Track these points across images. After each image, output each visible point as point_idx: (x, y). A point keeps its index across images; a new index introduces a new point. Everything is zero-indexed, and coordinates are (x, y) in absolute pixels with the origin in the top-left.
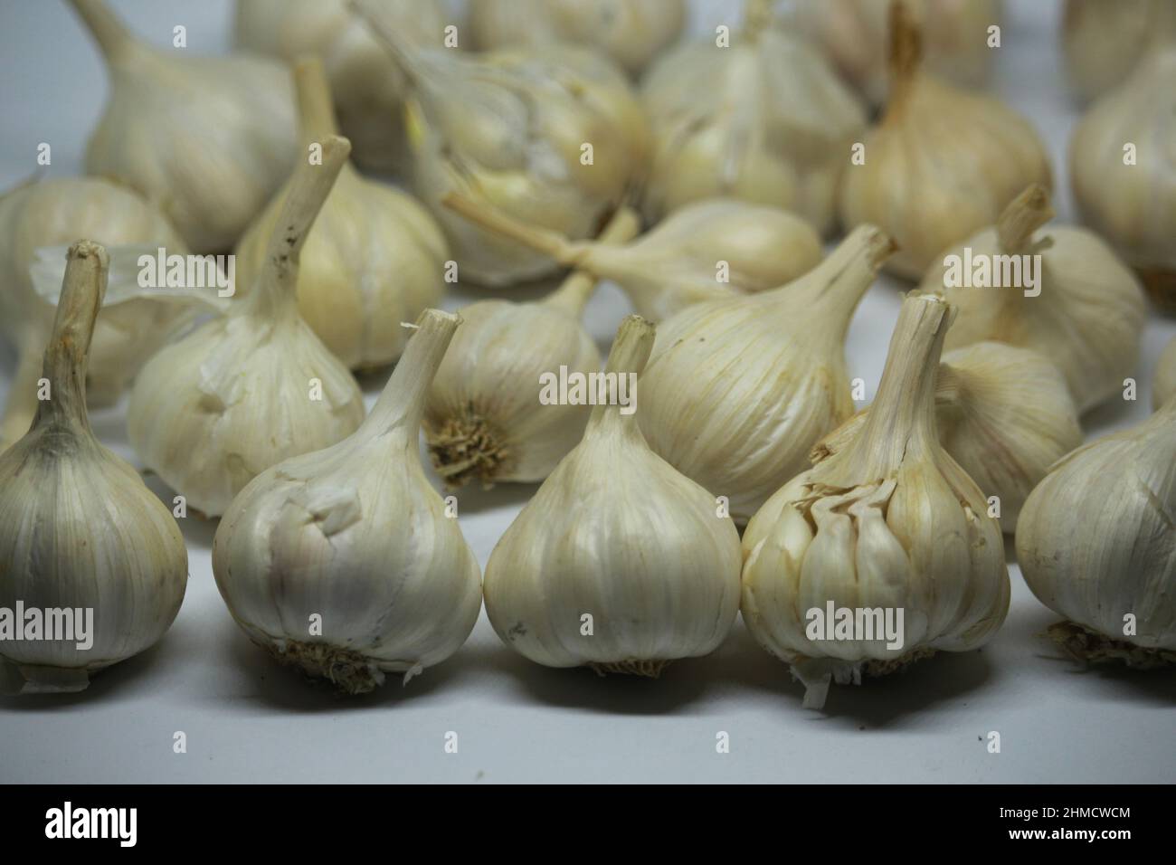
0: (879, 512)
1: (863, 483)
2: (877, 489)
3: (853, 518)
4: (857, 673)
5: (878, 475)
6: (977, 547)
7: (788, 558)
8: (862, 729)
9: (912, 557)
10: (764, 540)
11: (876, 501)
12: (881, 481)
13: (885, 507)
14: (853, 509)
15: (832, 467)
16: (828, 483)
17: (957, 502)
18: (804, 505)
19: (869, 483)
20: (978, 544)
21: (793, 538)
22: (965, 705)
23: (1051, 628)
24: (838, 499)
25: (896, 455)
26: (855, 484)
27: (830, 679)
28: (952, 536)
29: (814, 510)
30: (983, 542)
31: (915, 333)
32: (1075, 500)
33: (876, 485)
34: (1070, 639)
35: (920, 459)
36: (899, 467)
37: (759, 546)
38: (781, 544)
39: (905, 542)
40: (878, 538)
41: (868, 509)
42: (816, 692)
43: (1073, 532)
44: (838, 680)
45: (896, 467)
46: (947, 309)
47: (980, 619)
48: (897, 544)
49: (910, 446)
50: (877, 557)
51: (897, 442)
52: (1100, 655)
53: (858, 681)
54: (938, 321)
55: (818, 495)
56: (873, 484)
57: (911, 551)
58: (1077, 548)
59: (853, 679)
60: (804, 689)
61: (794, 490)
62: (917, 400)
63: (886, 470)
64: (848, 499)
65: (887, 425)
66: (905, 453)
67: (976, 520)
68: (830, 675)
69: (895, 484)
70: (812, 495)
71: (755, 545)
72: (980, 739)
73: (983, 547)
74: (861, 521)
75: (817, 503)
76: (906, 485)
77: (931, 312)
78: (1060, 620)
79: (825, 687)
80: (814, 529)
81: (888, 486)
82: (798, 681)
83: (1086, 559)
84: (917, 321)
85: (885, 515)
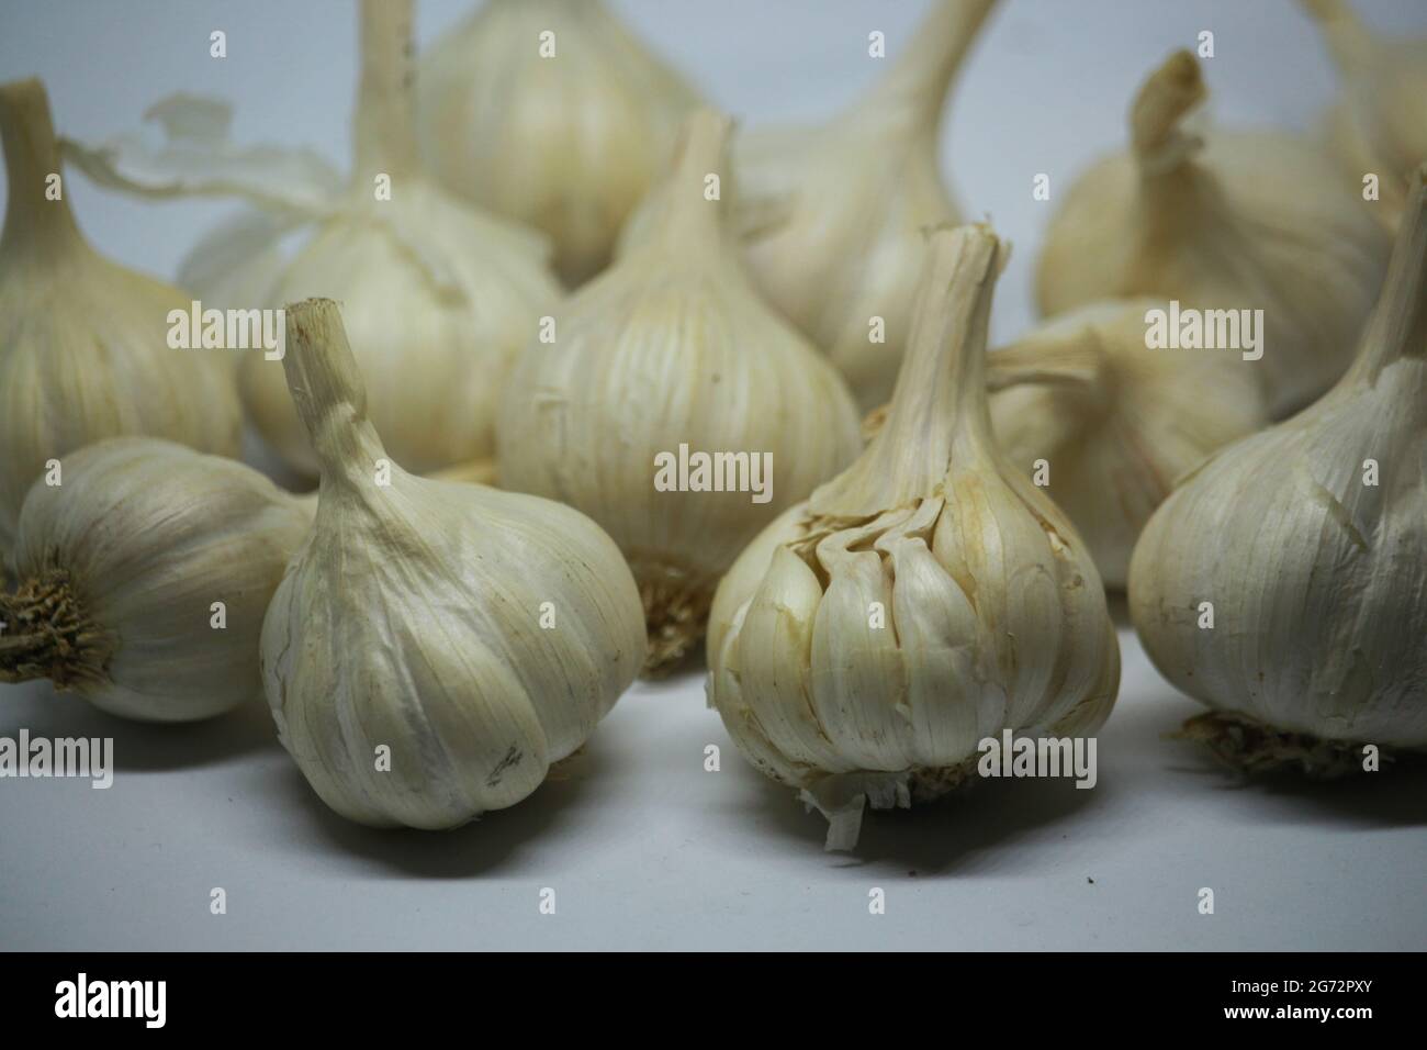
0: (922, 542)
1: (893, 506)
2: (913, 515)
3: (884, 555)
4: (903, 789)
5: (913, 495)
6: (1068, 588)
7: (791, 621)
8: (912, 874)
9: (977, 603)
10: (750, 602)
11: (916, 528)
12: (919, 502)
13: (929, 536)
14: (881, 543)
15: (841, 492)
16: (839, 513)
17: (1036, 524)
18: (804, 548)
19: (900, 507)
20: (1071, 584)
21: (796, 593)
22: (1065, 837)
23: (1189, 724)
24: (856, 534)
25: (937, 464)
26: (881, 509)
27: (863, 803)
28: (1034, 571)
29: (822, 553)
30: (1079, 582)
31: (952, 282)
32: (1217, 518)
33: (912, 509)
34: (1219, 739)
35: (974, 466)
36: (944, 480)
37: (743, 611)
38: (778, 602)
39: (967, 583)
40: (925, 579)
41: (907, 541)
42: (843, 825)
43: (1217, 565)
44: (875, 804)
45: (939, 480)
46: (996, 247)
47: (1080, 699)
48: (955, 586)
49: (958, 448)
50: (925, 607)
51: (938, 443)
52: (1264, 759)
53: (905, 803)
54: (985, 261)
55: (825, 530)
56: (907, 508)
57: (975, 595)
58: (1224, 589)
59: (898, 799)
60: (826, 824)
61: (786, 528)
62: (962, 384)
63: (925, 485)
64: (871, 531)
65: (920, 420)
66: (950, 461)
67: (1066, 551)
68: (863, 796)
69: (940, 505)
70: (816, 530)
71: (734, 613)
72: (1091, 882)
73: (1080, 589)
74: (896, 559)
75: (825, 541)
76: (959, 502)
77: (973, 249)
78: (1200, 708)
79: (856, 817)
80: (823, 578)
81: (930, 509)
82: (815, 810)
83: (1239, 604)
84: (954, 264)
85: (930, 547)
